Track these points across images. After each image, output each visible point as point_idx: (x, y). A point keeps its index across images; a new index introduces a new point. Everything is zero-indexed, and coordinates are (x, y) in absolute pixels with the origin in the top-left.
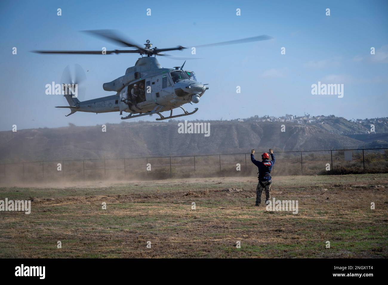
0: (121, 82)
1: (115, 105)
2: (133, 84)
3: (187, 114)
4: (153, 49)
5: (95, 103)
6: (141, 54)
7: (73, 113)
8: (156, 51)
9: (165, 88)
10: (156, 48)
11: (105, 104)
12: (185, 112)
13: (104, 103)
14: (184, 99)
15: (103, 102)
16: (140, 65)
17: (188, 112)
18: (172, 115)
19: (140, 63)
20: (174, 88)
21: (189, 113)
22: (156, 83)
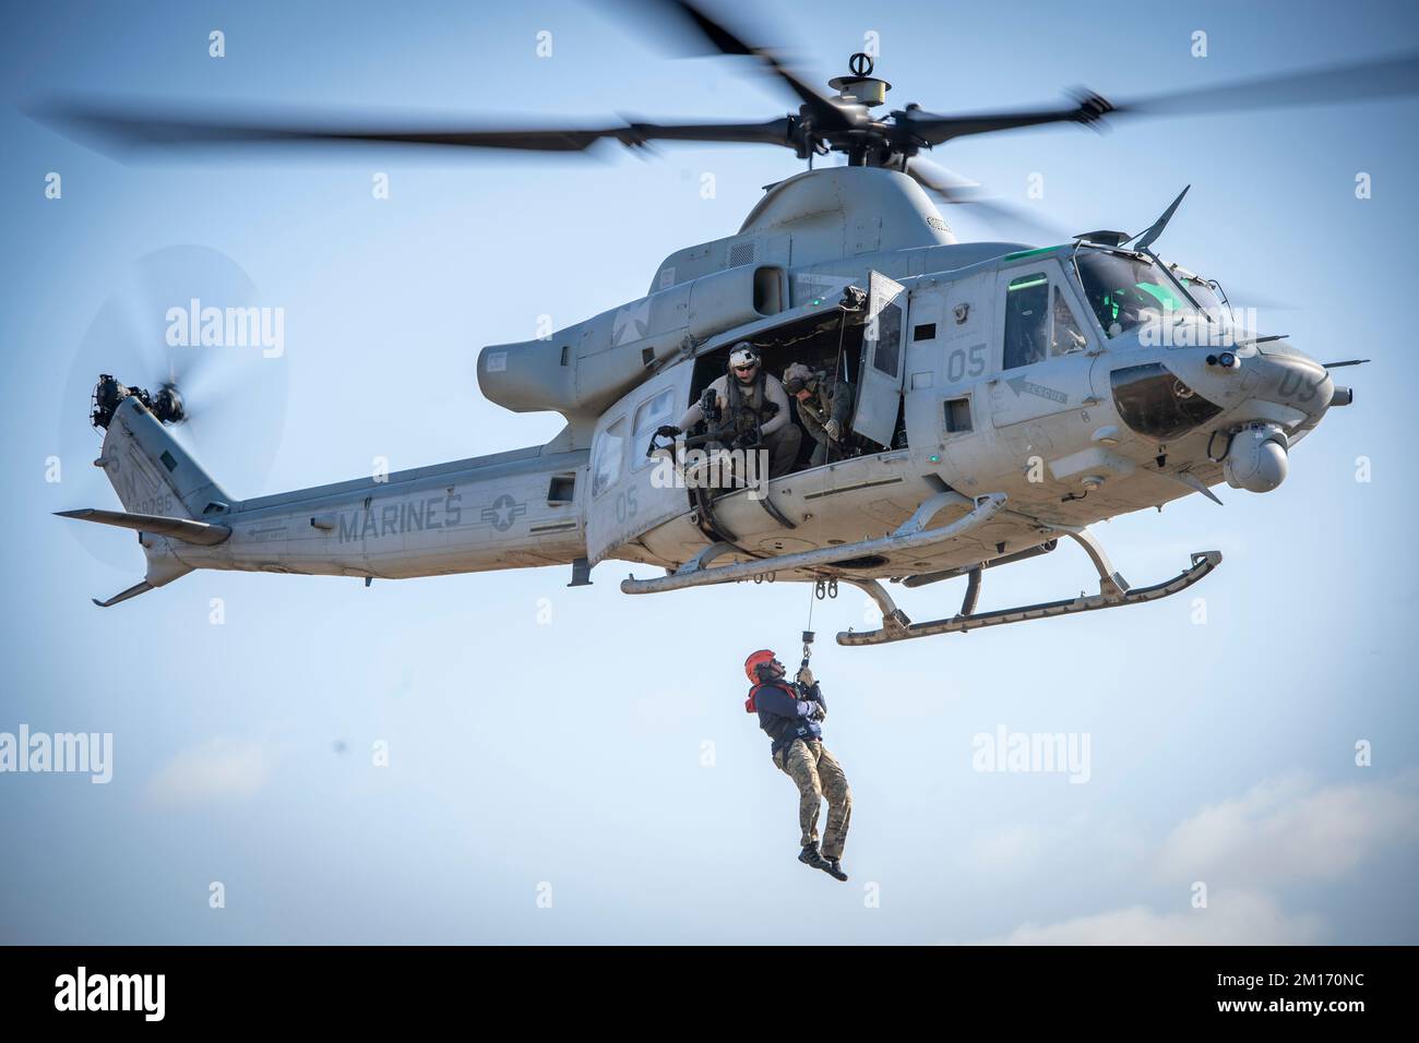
0: (631, 334)
1: (539, 510)
2: (726, 351)
3: (1115, 593)
4: (894, 114)
5: (368, 501)
6: (805, 153)
7: (160, 584)
8: (914, 131)
9: (1023, 363)
10: (912, 107)
11: (455, 504)
12: (1105, 580)
13: (450, 498)
14: (1161, 461)
15: (444, 493)
16: (784, 223)
17: (1125, 585)
18: (978, 610)
19: (785, 207)
20: (1106, 365)
21: (1132, 587)
22: (946, 328)
